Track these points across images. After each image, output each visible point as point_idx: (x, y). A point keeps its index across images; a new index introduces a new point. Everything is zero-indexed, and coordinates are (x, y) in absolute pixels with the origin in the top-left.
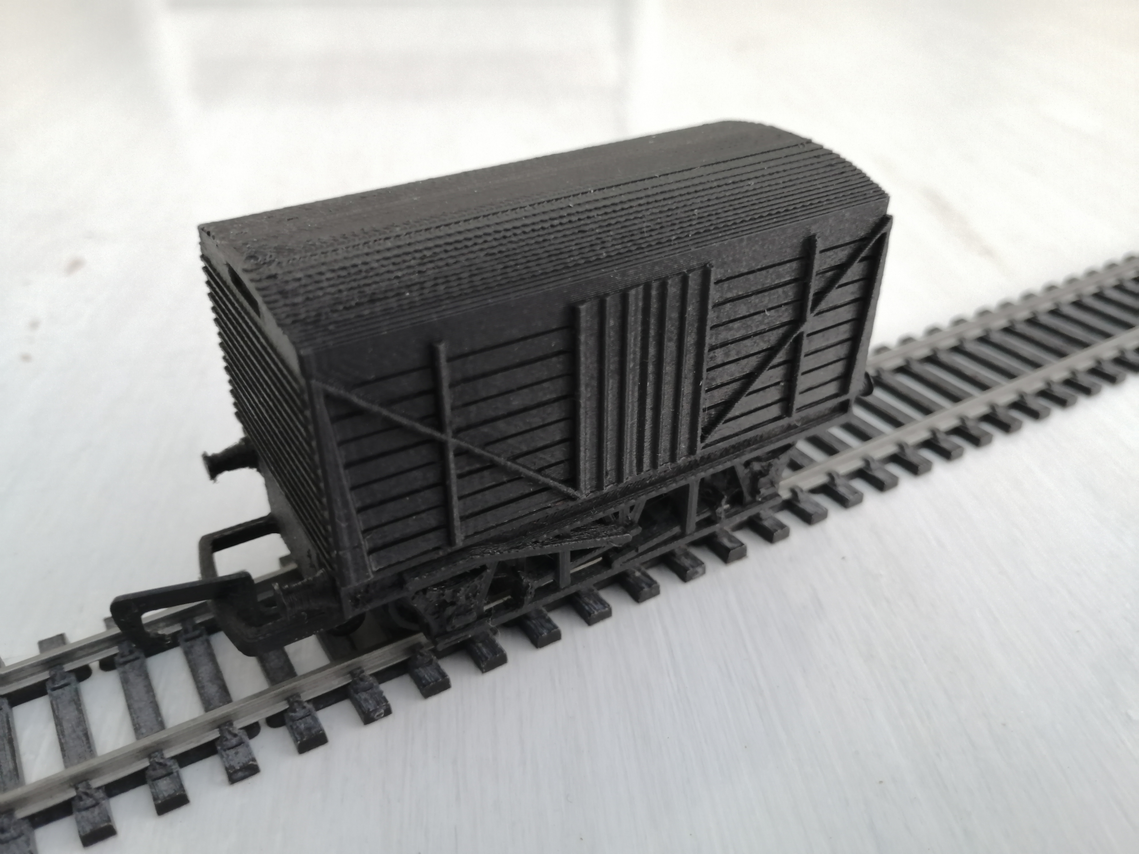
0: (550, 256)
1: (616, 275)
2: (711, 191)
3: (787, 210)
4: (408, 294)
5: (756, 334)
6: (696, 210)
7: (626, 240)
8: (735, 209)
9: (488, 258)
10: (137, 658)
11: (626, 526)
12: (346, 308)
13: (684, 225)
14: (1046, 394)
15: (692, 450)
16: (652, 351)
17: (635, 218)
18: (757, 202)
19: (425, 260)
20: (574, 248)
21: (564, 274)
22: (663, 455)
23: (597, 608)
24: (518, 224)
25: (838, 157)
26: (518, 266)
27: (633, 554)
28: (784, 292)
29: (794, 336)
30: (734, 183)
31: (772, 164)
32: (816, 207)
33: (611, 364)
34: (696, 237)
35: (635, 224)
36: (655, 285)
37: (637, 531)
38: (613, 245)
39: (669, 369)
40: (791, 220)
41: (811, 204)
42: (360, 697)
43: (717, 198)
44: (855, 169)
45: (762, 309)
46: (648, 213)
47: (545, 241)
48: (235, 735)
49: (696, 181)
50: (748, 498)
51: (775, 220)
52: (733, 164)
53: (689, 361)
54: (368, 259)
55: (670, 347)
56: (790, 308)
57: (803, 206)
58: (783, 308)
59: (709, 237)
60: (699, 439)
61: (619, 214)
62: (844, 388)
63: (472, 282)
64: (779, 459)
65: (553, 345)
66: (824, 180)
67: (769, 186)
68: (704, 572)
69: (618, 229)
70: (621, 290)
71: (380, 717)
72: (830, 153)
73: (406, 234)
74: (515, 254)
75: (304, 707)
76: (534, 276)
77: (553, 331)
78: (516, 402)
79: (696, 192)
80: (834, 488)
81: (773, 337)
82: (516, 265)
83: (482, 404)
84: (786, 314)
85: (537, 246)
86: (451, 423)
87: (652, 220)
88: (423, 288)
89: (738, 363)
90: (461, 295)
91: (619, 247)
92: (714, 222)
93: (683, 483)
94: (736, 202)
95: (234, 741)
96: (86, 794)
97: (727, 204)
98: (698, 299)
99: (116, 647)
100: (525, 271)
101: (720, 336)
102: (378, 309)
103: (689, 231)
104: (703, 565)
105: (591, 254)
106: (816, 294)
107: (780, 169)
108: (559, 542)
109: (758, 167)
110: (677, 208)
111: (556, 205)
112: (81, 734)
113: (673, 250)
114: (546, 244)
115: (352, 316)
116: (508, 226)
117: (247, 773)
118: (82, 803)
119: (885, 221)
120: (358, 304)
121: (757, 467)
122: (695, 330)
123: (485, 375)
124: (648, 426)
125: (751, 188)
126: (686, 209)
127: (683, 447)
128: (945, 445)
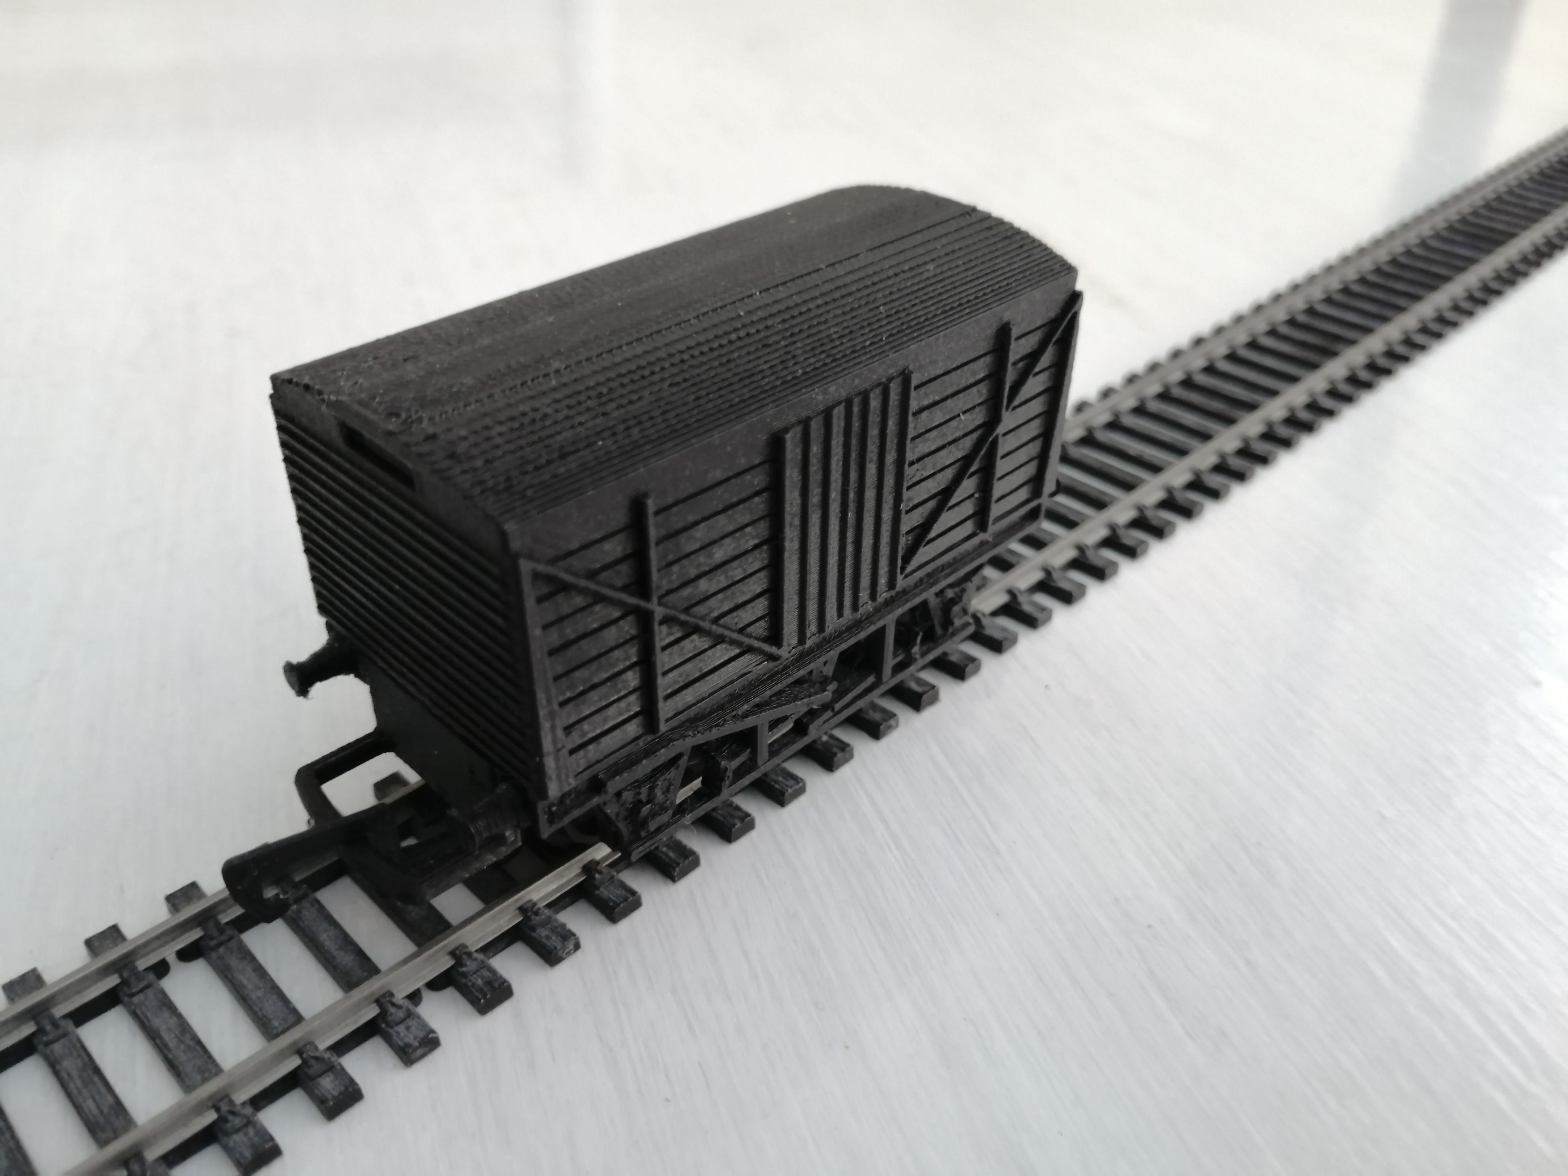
0: (741, 380)
1: (817, 394)
2: (890, 282)
3: (977, 298)
4: (600, 443)
5: (950, 443)
6: (881, 307)
7: (817, 352)
8: (922, 302)
9: (675, 390)
10: (231, 938)
11: (821, 683)
12: (537, 468)
13: (875, 327)
14: (1221, 468)
15: (891, 584)
16: (853, 476)
17: (819, 324)
18: (942, 290)
19: (604, 399)
20: (765, 367)
21: (763, 399)
22: (864, 595)
23: (790, 785)
24: (691, 343)
25: (1011, 227)
26: (711, 396)
27: (829, 714)
28: (978, 391)
29: (991, 439)
30: (911, 269)
31: (944, 241)
32: (1006, 291)
33: (815, 498)
34: (891, 339)
35: (820, 332)
36: (857, 401)
37: (832, 687)
38: (805, 359)
39: (870, 494)
40: (984, 309)
41: (1000, 288)
42: (540, 936)
43: (899, 290)
44: (1033, 240)
45: (957, 413)
46: (831, 315)
47: (729, 361)
48: (399, 1007)
49: (870, 271)
50: (939, 631)
51: (967, 311)
52: (901, 246)
53: (889, 481)
54: (536, 404)
55: (871, 469)
56: (983, 408)
57: (993, 291)
58: (977, 409)
59: (905, 339)
60: (899, 571)
61: (799, 320)
62: (1037, 492)
63: (666, 420)
64: (971, 582)
65: (756, 483)
66: (1006, 257)
67: (950, 269)
68: (897, 725)
69: (804, 339)
70: (822, 412)
71: (569, 954)
72: (1000, 223)
73: (566, 368)
74: (703, 381)
75: (476, 959)
76: (732, 406)
77: (754, 467)
78: (719, 554)
79: (874, 284)
80: (1018, 607)
81: (967, 444)
82: (708, 394)
83: (685, 562)
84: (981, 415)
85: (723, 369)
86: (658, 587)
87: (837, 324)
88: (614, 434)
89: (934, 478)
90: (659, 438)
91: (812, 360)
92: (905, 320)
93: (880, 624)
94: (921, 293)
95: (401, 1014)
96: (233, 1113)
97: (913, 297)
98: (898, 411)
99: (199, 929)
100: (720, 401)
101: (916, 449)
102: (574, 465)
103: (881, 333)
104: (896, 717)
105: (785, 372)
106: (1011, 388)
107: (956, 246)
108: (759, 712)
109: (930, 246)
110: (860, 306)
111: (724, 315)
112: (191, 1043)
113: (870, 358)
114: (732, 365)
115: (547, 477)
116: (681, 346)
117: (426, 1049)
118: (229, 1125)
119: (1075, 298)
120: (549, 462)
121: (950, 594)
122: (895, 447)
123: (685, 529)
124: (849, 562)
125: (932, 274)
126: (871, 306)
127: (883, 581)
128: (1127, 541)
